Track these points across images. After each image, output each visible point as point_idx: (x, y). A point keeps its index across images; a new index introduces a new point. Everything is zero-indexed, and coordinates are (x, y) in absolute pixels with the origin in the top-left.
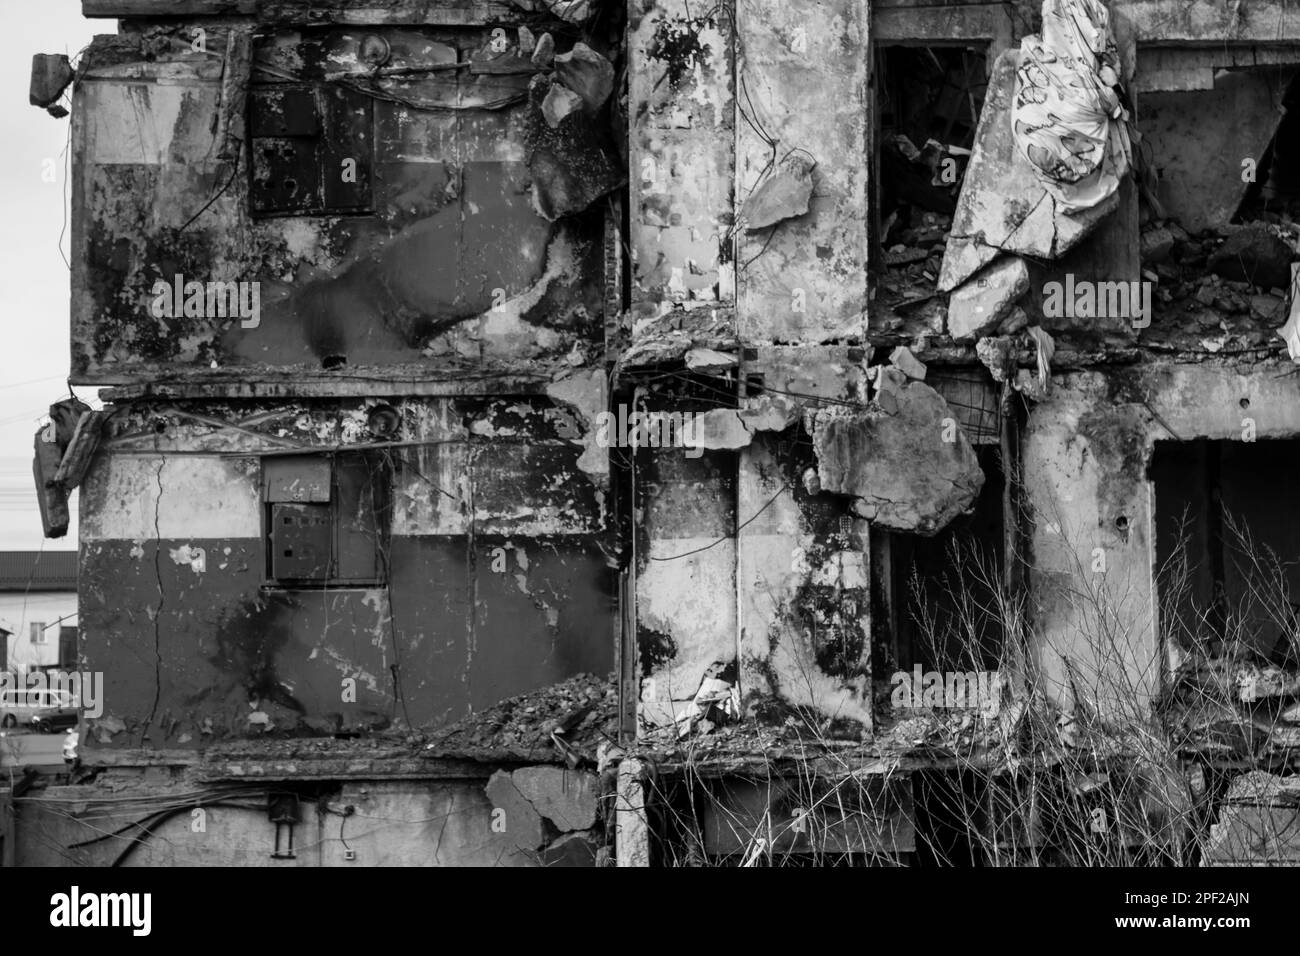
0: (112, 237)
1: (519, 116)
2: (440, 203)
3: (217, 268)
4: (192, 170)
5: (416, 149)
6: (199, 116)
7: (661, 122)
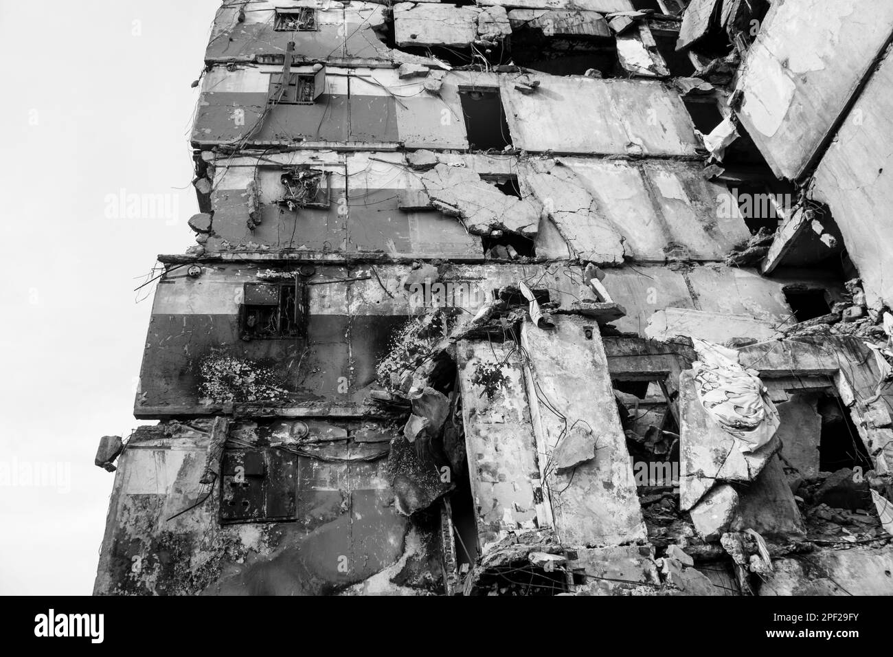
0: (130, 538)
1: (384, 464)
2: (338, 514)
3: (195, 556)
4: (186, 497)
5: (323, 483)
6: (193, 467)
7: (485, 419)
